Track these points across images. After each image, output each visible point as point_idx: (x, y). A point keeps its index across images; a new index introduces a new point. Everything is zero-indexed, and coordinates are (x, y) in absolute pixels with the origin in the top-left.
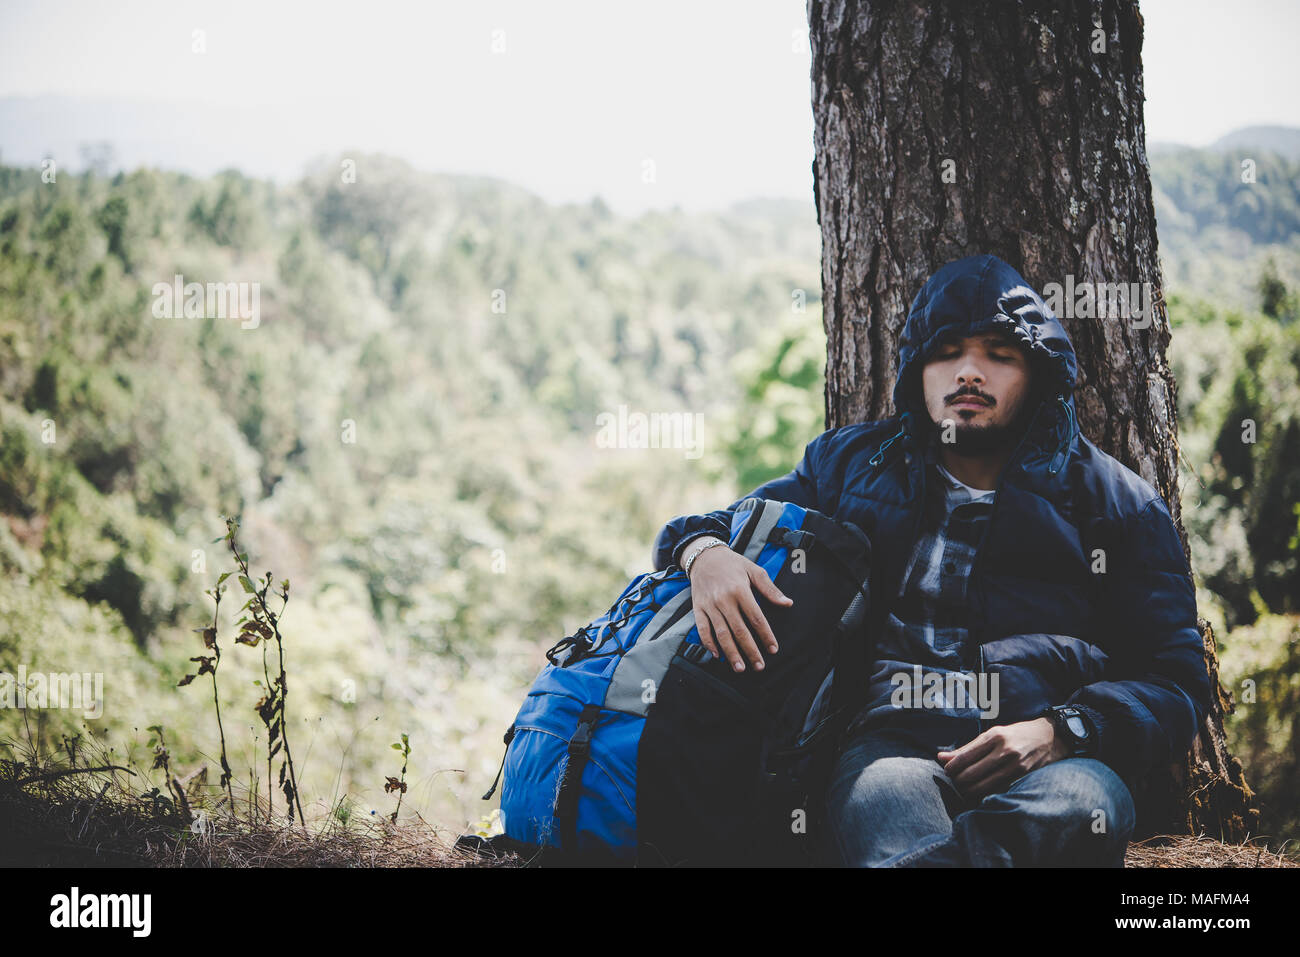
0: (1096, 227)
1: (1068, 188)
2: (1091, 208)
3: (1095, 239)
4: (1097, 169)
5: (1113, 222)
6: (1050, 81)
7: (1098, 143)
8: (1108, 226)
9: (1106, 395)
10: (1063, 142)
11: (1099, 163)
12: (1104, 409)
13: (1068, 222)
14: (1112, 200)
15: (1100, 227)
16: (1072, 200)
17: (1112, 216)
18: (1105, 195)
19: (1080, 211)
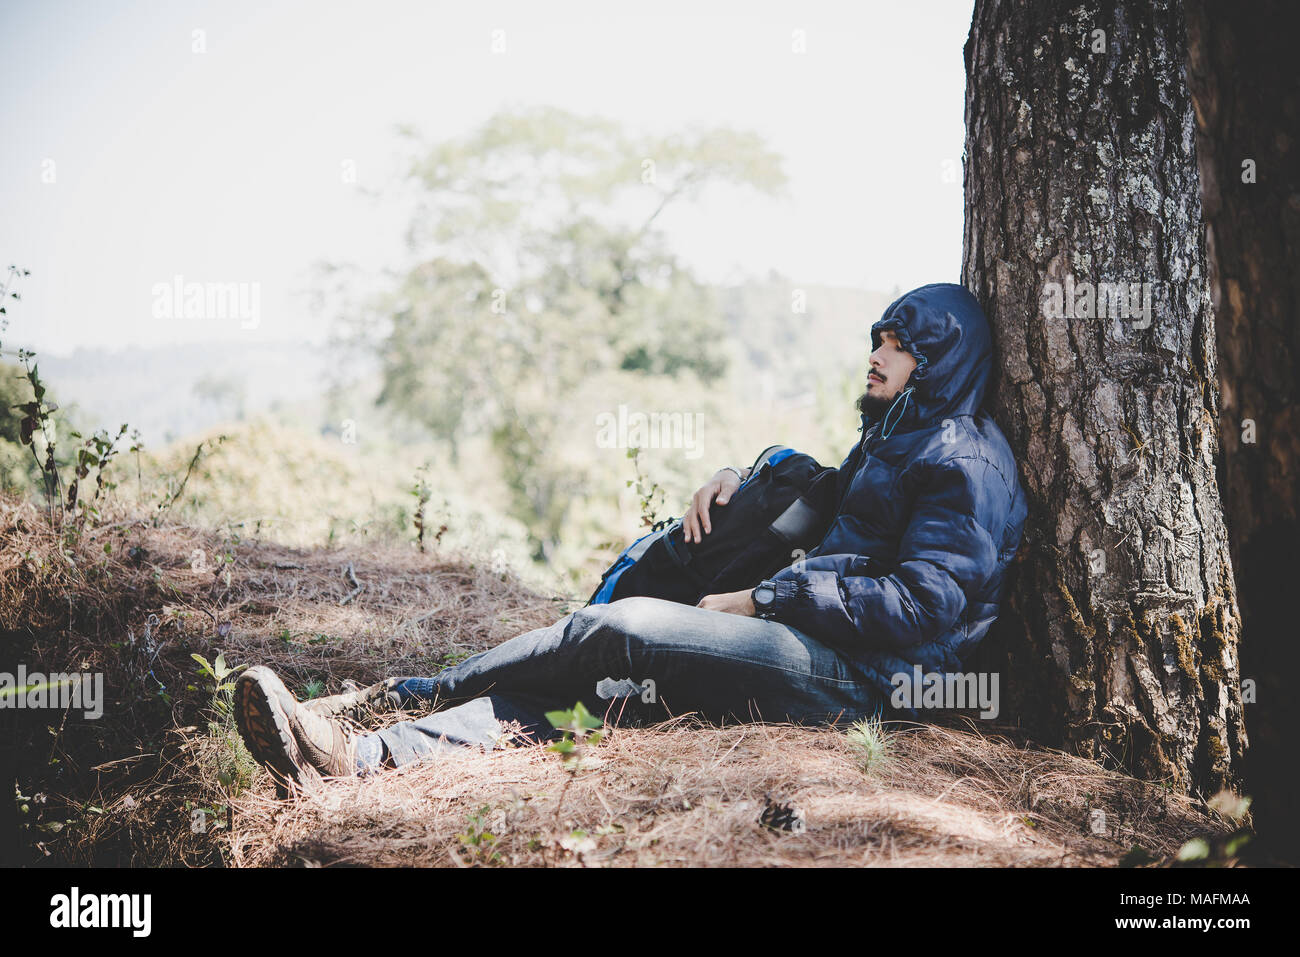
0: (1058, 257)
1: (1036, 227)
2: (1055, 243)
3: (1057, 267)
4: (1064, 212)
5: (1076, 254)
6: (1028, 144)
7: (1067, 191)
8: (1070, 256)
9: (1049, 391)
10: (1035, 190)
11: (1067, 207)
12: (1044, 401)
13: (1033, 254)
14: (1075, 236)
15: (1062, 258)
16: (1039, 236)
17: (1075, 249)
18: (1069, 233)
19: (1044, 245)
